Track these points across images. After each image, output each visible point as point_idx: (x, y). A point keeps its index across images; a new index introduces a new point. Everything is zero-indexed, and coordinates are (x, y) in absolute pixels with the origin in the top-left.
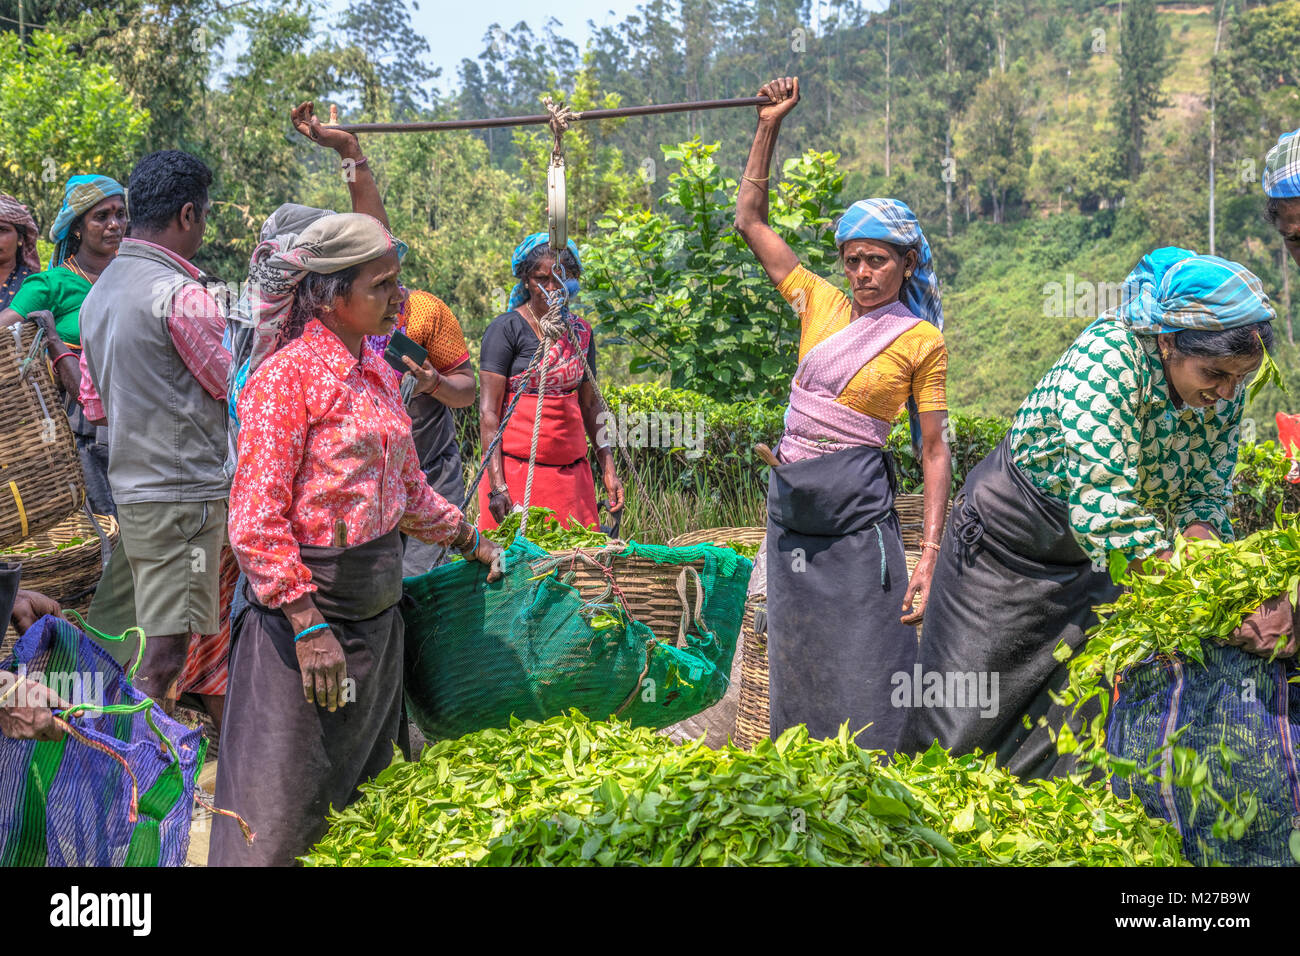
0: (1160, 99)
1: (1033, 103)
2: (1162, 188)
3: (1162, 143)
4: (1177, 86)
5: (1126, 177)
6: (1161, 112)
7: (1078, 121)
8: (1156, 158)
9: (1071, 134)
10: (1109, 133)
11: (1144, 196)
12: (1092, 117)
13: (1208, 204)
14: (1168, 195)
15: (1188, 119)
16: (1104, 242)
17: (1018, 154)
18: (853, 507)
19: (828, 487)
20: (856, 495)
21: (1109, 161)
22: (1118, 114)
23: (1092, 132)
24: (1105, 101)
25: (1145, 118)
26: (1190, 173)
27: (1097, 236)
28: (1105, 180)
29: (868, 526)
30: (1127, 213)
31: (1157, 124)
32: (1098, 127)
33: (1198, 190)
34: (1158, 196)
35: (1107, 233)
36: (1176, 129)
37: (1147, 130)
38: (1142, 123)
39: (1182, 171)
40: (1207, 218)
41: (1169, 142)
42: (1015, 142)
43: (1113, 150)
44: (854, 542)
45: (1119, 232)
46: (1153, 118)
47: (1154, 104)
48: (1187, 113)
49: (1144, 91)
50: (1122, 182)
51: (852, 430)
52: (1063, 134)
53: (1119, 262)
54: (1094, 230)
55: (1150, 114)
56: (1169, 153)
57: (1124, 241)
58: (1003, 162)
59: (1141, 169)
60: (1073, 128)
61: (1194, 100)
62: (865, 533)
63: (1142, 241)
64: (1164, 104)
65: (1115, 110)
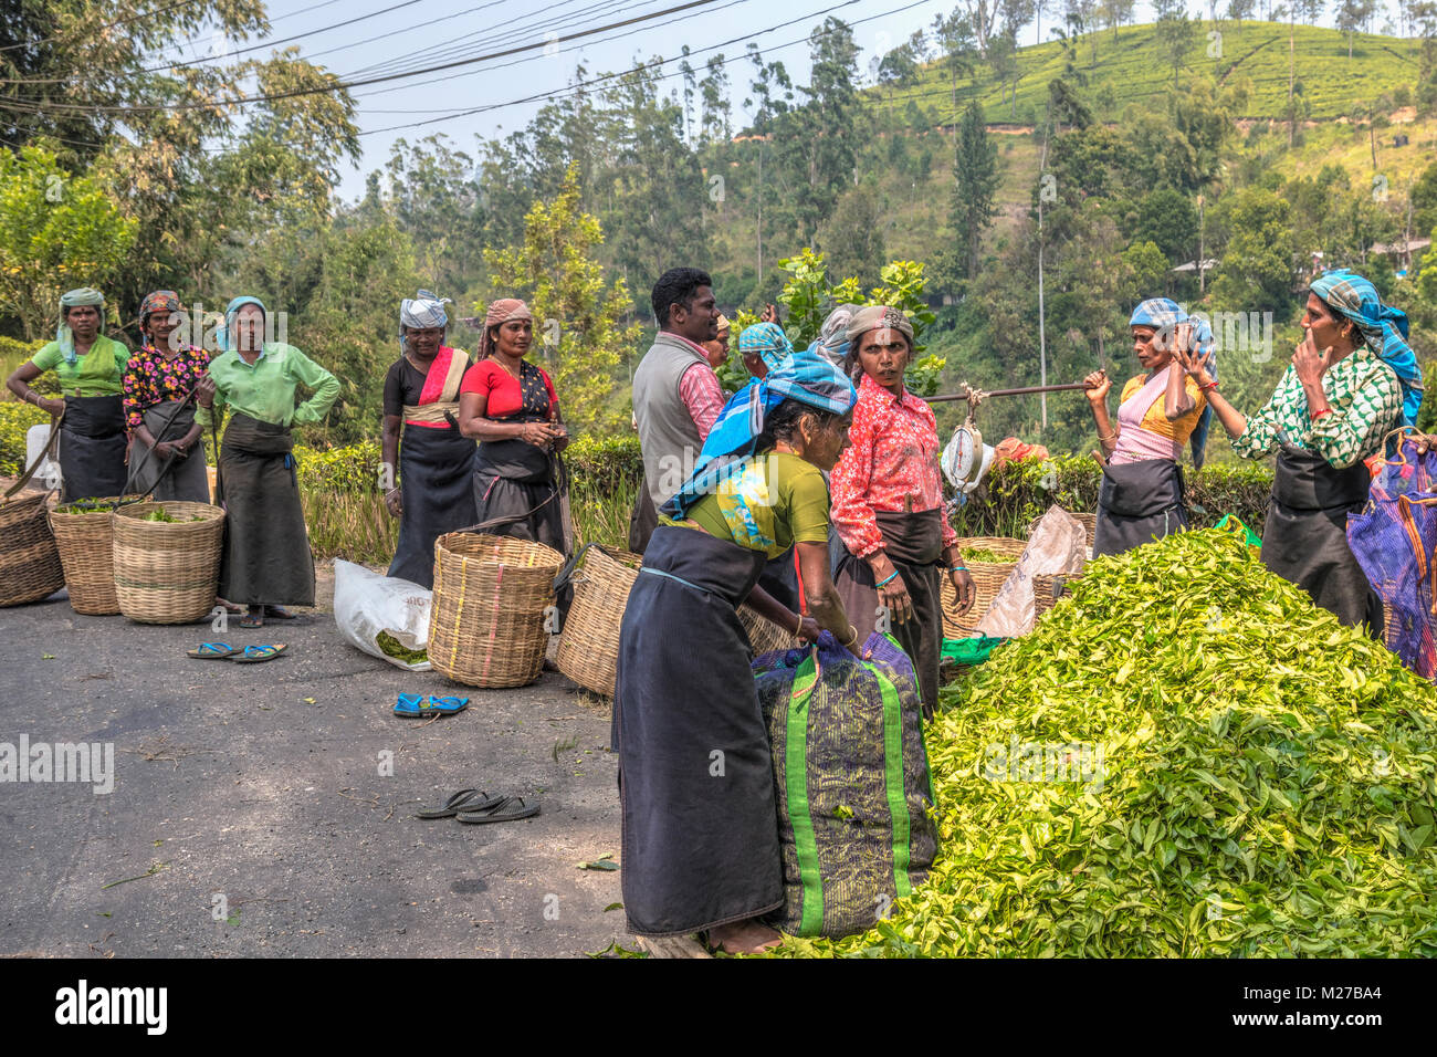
0: (993, 208)
1: (883, 212)
2: (996, 286)
3: (995, 246)
4: (1005, 198)
5: (967, 277)
6: (993, 220)
7: (923, 227)
8: (989, 260)
9: (916, 238)
10: (949, 239)
11: (983, 293)
12: (933, 224)
13: (1038, 301)
14: (1002, 293)
15: (1015, 226)
16: (949, 334)
17: (873, 257)
18: (1152, 497)
19: (1137, 483)
20: (1153, 490)
21: (951, 263)
22: (958, 221)
23: (934, 238)
24: (944, 208)
25: (981, 225)
26: (1020, 273)
27: (943, 329)
28: (949, 279)
29: (1160, 512)
30: (968, 309)
31: (989, 230)
32: (941, 231)
33: (1028, 287)
34: (994, 293)
35: (952, 326)
36: (1006, 235)
37: (982, 236)
38: (978, 229)
39: (1013, 272)
40: (1038, 311)
41: (1000, 246)
42: (870, 246)
43: (955, 253)
44: (1151, 522)
45: (961, 325)
46: (987, 224)
47: (987, 213)
48: (1014, 221)
49: (979, 201)
50: (964, 281)
51: (1159, 448)
52: (909, 239)
53: (962, 351)
54: (940, 324)
55: (984, 222)
56: (1002, 256)
57: (966, 333)
58: (861, 265)
59: (978, 270)
60: (919, 234)
61: (1020, 209)
62: (1159, 517)
63: (981, 333)
64: (996, 214)
65: (955, 217)
